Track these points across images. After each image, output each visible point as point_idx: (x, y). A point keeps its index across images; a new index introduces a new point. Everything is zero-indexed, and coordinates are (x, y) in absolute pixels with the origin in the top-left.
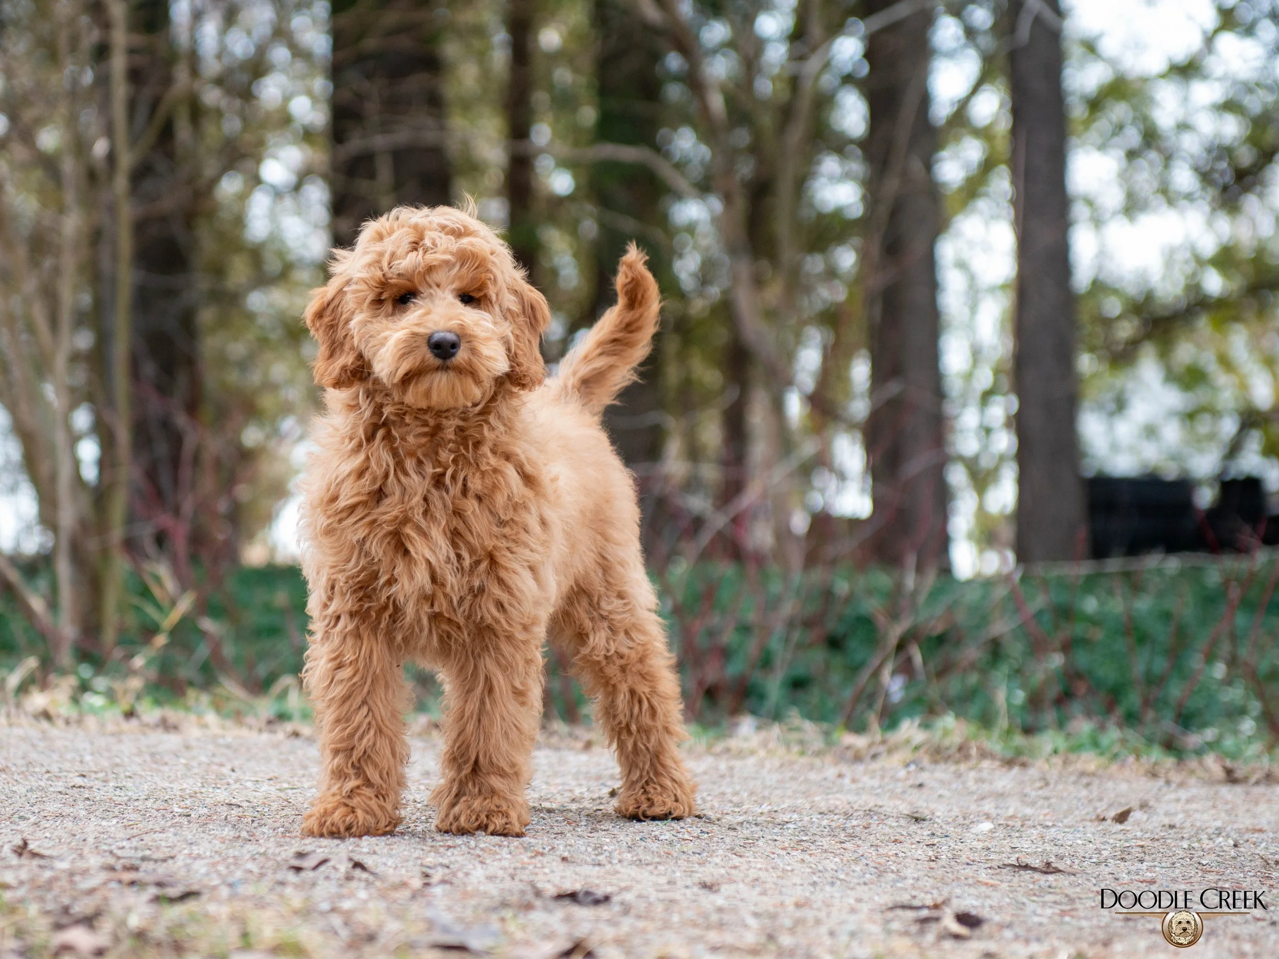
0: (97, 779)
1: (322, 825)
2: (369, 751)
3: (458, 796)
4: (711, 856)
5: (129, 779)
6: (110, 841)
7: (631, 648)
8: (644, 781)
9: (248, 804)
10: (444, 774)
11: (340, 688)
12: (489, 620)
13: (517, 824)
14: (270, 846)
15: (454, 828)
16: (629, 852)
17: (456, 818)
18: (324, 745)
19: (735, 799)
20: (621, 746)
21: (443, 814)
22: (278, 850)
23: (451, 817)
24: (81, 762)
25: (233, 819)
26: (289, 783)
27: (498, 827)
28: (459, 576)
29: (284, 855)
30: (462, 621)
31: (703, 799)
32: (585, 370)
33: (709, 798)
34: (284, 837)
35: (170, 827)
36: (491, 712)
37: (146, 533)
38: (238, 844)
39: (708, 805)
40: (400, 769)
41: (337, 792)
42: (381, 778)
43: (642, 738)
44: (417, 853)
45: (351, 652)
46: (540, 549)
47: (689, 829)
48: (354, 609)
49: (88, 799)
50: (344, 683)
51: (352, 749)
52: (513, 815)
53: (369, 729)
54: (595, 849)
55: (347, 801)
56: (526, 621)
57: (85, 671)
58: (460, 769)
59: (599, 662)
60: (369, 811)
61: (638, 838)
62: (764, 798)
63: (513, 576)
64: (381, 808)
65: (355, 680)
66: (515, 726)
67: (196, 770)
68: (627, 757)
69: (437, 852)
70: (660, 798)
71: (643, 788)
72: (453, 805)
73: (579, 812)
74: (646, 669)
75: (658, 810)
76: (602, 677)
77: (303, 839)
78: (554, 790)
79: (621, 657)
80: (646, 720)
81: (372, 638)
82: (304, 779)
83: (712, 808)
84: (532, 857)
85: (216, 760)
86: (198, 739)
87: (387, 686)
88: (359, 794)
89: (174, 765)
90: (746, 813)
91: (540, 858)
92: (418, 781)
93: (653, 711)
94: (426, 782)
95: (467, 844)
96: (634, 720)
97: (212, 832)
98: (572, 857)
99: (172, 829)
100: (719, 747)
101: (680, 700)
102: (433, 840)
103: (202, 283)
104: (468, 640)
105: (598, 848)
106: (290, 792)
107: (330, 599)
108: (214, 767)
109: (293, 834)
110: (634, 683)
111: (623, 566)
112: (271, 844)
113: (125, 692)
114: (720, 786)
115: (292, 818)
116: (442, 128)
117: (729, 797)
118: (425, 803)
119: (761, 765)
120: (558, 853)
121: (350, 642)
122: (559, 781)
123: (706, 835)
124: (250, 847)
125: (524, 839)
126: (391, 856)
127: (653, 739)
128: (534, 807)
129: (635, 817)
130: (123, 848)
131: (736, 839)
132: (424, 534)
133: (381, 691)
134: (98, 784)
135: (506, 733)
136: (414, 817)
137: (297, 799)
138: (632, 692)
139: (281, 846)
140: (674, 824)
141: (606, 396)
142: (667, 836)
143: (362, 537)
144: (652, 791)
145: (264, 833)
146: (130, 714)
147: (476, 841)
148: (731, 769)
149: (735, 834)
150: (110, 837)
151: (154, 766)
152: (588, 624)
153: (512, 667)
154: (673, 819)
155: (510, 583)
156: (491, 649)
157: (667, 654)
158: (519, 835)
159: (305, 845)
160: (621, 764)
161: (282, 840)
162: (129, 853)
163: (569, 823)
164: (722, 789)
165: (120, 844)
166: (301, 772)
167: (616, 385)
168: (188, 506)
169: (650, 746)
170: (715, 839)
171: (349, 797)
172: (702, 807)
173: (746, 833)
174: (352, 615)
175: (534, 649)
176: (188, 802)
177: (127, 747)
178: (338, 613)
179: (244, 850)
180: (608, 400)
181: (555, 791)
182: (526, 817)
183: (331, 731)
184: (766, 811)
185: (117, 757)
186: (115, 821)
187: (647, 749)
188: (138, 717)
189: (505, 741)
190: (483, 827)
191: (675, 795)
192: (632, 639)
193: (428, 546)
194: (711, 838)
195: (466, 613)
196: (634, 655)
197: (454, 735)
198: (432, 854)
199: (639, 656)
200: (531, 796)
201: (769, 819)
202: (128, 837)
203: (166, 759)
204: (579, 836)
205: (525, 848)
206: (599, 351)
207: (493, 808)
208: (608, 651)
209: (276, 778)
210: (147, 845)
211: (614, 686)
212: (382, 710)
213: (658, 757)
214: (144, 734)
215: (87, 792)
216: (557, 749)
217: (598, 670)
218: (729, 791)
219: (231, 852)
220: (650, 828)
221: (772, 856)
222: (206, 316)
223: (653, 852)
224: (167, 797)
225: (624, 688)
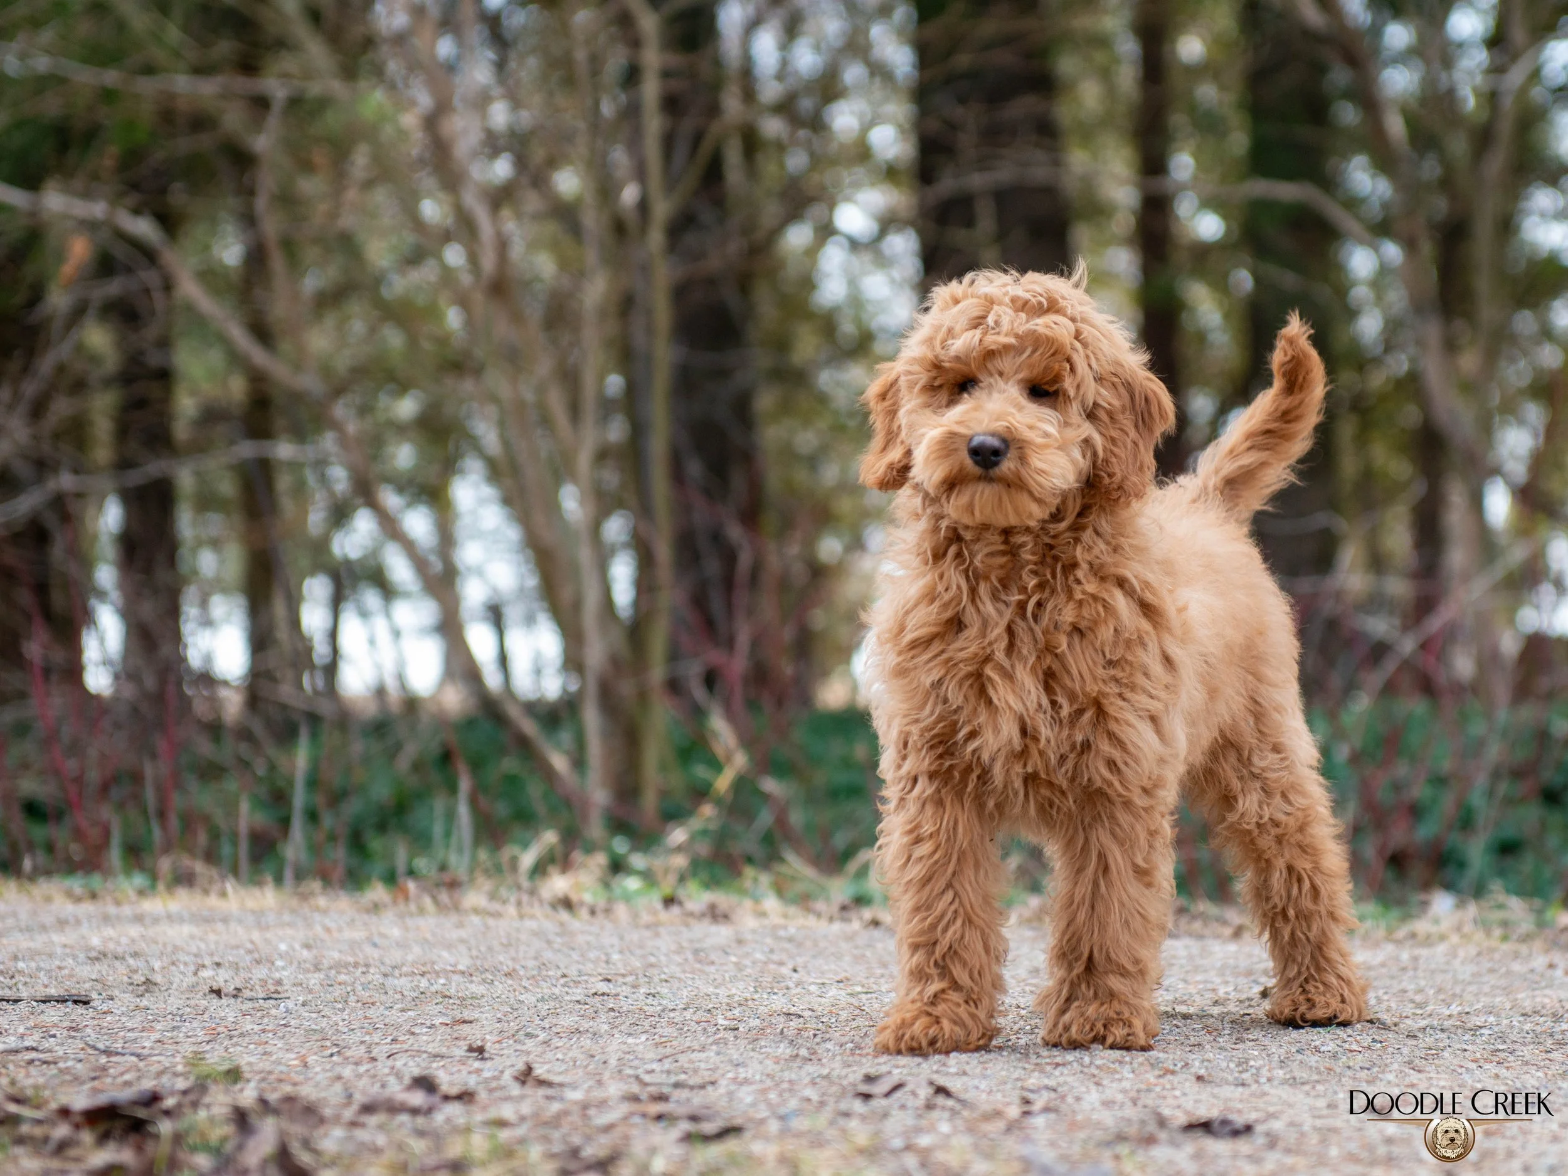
0: (625, 984)
1: (899, 1039)
2: (956, 946)
3: (1069, 1000)
4: (1383, 1072)
5: (664, 984)
6: (636, 1063)
7: (1289, 814)
8: (1303, 978)
9: (810, 1013)
10: (1052, 973)
11: (919, 867)
12: (1098, 783)
13: (1142, 1035)
14: (835, 1067)
15: (1064, 1040)
16: (1281, 1068)
17: (1067, 1028)
18: (901, 939)
19: (1418, 998)
20: (1275, 936)
21: (1050, 1024)
22: (844, 1072)
23: (1060, 1027)
24: (607, 962)
25: (790, 1033)
26: (863, 986)
27: (1118, 1039)
28: (1056, 729)
29: (852, 1078)
30: (1065, 784)
31: (1379, 1000)
32: (1229, 468)
33: (1386, 997)
34: (853, 1054)
35: (711, 1044)
36: (1106, 896)
37: (693, 672)
38: (795, 1065)
39: (1384, 1006)
40: (995, 968)
41: (917, 997)
42: (971, 978)
43: (1301, 926)
44: (1018, 1073)
45: (931, 822)
46: (1163, 695)
47: (1358, 1038)
48: (933, 768)
49: (612, 1010)
50: (924, 861)
51: (935, 943)
52: (1138, 1024)
53: (955, 918)
54: (1239, 1064)
55: (930, 1009)
56: (1146, 783)
57: (620, 845)
58: (1070, 968)
59: (1249, 832)
60: (957, 1021)
61: (1294, 1050)
62: (1454, 995)
63: (1125, 728)
64: (973, 1016)
65: (936, 857)
66: (1139, 912)
67: (749, 971)
68: (1282, 949)
69: (1042, 1071)
70: (1323, 998)
71: (1301, 986)
72: (1063, 1011)
73: (1222, 1017)
74: (1307, 841)
75: (1320, 1013)
76: (1253, 851)
77: (876, 1057)
78: (1192, 989)
79: (1277, 824)
80: (1307, 903)
81: (958, 806)
82: (882, 981)
83: (1388, 1010)
84: (1160, 1076)
85: (775, 957)
86: (754, 931)
87: (977, 866)
88: (945, 1000)
89: (722, 964)
90: (1430, 1015)
91: (1169, 1077)
92: (1024, 980)
93: (1315, 891)
94: (1034, 981)
95: (1080, 1061)
96: (1291, 904)
97: (763, 1050)
98: (1210, 1075)
99: (714, 1047)
100: (1401, 933)
101: (1348, 879)
102: (1038, 1055)
103: (761, 359)
104: (1073, 808)
105: (1243, 1064)
106: (864, 997)
107: (904, 758)
108: (772, 967)
109: (864, 1052)
110: (1292, 857)
111: (1279, 712)
112: (837, 1064)
113: (666, 871)
114: (1400, 982)
115: (864, 1031)
116: (1057, 163)
117: (1410, 995)
118: (1030, 1009)
119: (1453, 954)
120: (1193, 1070)
121: (929, 810)
122: (1199, 978)
123: (1379, 1045)
124: (810, 1068)
125: (1151, 1053)
126: (985, 1077)
127: (1315, 927)
128: (1166, 1013)
129: (1291, 1023)
130: (653, 1071)
131: (1416, 1049)
132: (1009, 676)
133: (969, 872)
134: (626, 990)
135: (1127, 922)
136: (1016, 1028)
137: (873, 1006)
138: (1290, 869)
139: (849, 1066)
140: (1340, 1032)
141: (1256, 500)
142: (1331, 1046)
143: (937, 678)
144: (1313, 990)
145: (829, 1050)
146: (669, 901)
147: (1092, 1056)
148: (1415, 959)
149: (1414, 1042)
150: (636, 1058)
151: (698, 966)
152: (1236, 784)
153: (1130, 840)
154: (1340, 1024)
155: (1123, 736)
156: (1105, 818)
157: (1332, 821)
158: (1144, 1049)
159: (879, 1064)
160: (1274, 958)
161: (851, 1058)
162: (659, 1077)
163: (1209, 1032)
164: (1404, 985)
165: (649, 1067)
166: (879, 971)
167: (1268, 486)
168: (743, 639)
169: (1311, 936)
170: (1390, 1050)
171: (933, 1004)
172: (1376, 1009)
173: (1429, 1041)
174: (932, 776)
175: (1159, 817)
176: (736, 1012)
177: (665, 943)
178: (913, 774)
179: (803, 1073)
180: (1257, 505)
181: (1194, 991)
182: (1155, 1024)
183: (909, 921)
184: (1455, 1013)
185: (652, 955)
186: (643, 1037)
187: (1308, 939)
188: (680, 903)
189: (1126, 931)
190: (1100, 1039)
191: (1342, 995)
192: (1290, 803)
193: (1014, 691)
194: (1385, 1048)
195: (1070, 774)
196: (1291, 821)
197: (1063, 924)
198: (1036, 1074)
199: (1298, 824)
200: (1162, 999)
201: (1458, 1023)
202: (659, 1057)
203: (713, 957)
204: (1220, 1048)
205: (1152, 1065)
206: (1248, 444)
207: (1113, 1015)
208: (1261, 817)
209: (848, 979)
210: (682, 1067)
211: (1268, 861)
212: (971, 896)
213: (1320, 949)
214: (687, 925)
215: (612, 1001)
216: (1200, 937)
217: (1248, 841)
218: (1411, 987)
219: (787, 1075)
220: (1310, 1037)
221: (1460, 1071)
222: (765, 401)
223: (1311, 1067)
224: (711, 1006)
225: (1280, 864)
